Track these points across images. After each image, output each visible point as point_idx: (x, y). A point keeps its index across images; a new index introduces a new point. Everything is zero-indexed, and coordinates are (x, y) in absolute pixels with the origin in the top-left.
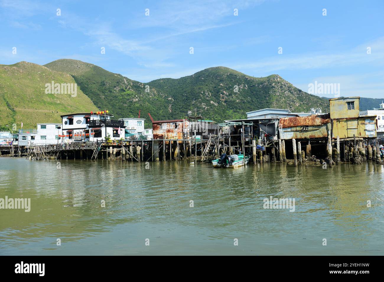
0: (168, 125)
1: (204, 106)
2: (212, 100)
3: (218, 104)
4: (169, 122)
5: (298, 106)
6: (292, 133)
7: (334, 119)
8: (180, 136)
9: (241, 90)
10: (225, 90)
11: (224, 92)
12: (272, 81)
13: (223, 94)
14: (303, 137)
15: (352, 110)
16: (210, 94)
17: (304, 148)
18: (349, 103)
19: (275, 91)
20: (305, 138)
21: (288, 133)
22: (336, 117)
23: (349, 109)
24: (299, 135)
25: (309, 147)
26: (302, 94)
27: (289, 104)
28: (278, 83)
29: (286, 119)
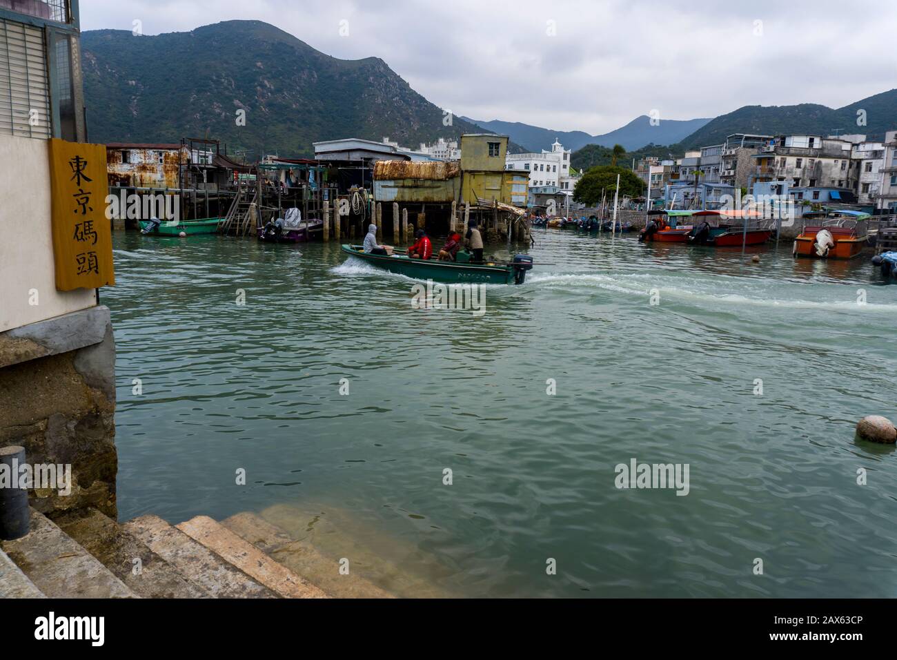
0: (142, 156)
1: (218, 111)
2: (236, 97)
3: (252, 108)
4: (144, 148)
5: (416, 129)
6: (396, 190)
7: (466, 171)
8: (171, 181)
9: (302, 81)
10: (268, 79)
11: (266, 82)
12: (369, 71)
13: (263, 86)
14: (414, 199)
15: (496, 158)
16: (233, 82)
17: (412, 219)
18: (491, 144)
19: (373, 95)
20: (417, 202)
21: (387, 189)
22: (470, 168)
23: (491, 154)
24: (409, 195)
25: (421, 216)
26: (426, 106)
27: (400, 124)
28: (381, 77)
29: (386, 163)
